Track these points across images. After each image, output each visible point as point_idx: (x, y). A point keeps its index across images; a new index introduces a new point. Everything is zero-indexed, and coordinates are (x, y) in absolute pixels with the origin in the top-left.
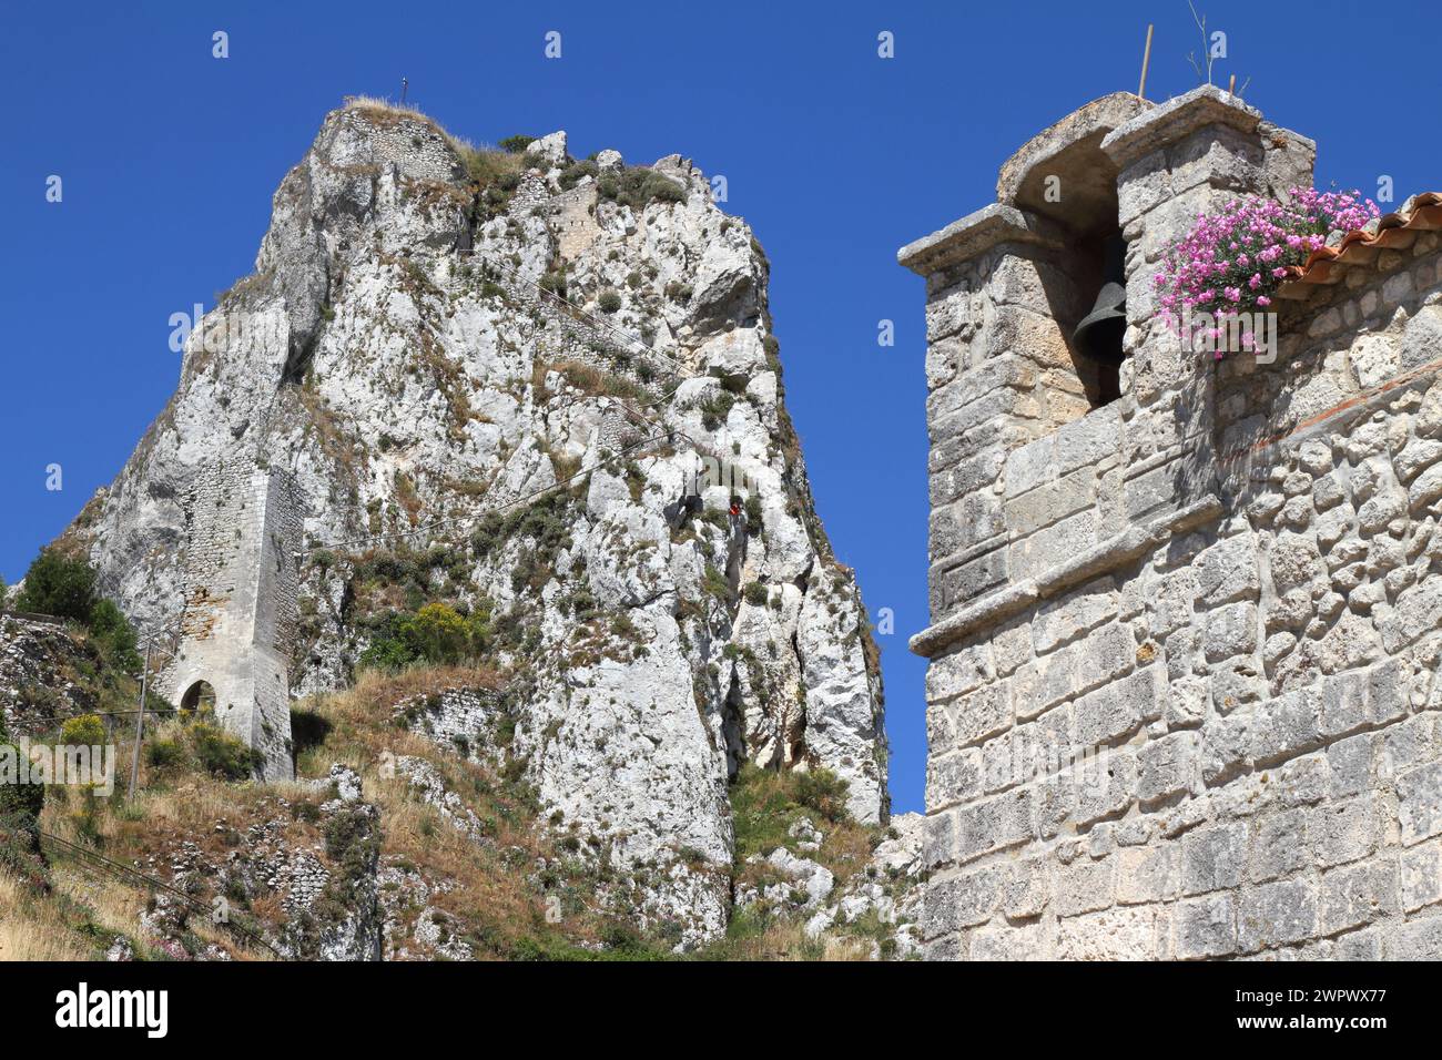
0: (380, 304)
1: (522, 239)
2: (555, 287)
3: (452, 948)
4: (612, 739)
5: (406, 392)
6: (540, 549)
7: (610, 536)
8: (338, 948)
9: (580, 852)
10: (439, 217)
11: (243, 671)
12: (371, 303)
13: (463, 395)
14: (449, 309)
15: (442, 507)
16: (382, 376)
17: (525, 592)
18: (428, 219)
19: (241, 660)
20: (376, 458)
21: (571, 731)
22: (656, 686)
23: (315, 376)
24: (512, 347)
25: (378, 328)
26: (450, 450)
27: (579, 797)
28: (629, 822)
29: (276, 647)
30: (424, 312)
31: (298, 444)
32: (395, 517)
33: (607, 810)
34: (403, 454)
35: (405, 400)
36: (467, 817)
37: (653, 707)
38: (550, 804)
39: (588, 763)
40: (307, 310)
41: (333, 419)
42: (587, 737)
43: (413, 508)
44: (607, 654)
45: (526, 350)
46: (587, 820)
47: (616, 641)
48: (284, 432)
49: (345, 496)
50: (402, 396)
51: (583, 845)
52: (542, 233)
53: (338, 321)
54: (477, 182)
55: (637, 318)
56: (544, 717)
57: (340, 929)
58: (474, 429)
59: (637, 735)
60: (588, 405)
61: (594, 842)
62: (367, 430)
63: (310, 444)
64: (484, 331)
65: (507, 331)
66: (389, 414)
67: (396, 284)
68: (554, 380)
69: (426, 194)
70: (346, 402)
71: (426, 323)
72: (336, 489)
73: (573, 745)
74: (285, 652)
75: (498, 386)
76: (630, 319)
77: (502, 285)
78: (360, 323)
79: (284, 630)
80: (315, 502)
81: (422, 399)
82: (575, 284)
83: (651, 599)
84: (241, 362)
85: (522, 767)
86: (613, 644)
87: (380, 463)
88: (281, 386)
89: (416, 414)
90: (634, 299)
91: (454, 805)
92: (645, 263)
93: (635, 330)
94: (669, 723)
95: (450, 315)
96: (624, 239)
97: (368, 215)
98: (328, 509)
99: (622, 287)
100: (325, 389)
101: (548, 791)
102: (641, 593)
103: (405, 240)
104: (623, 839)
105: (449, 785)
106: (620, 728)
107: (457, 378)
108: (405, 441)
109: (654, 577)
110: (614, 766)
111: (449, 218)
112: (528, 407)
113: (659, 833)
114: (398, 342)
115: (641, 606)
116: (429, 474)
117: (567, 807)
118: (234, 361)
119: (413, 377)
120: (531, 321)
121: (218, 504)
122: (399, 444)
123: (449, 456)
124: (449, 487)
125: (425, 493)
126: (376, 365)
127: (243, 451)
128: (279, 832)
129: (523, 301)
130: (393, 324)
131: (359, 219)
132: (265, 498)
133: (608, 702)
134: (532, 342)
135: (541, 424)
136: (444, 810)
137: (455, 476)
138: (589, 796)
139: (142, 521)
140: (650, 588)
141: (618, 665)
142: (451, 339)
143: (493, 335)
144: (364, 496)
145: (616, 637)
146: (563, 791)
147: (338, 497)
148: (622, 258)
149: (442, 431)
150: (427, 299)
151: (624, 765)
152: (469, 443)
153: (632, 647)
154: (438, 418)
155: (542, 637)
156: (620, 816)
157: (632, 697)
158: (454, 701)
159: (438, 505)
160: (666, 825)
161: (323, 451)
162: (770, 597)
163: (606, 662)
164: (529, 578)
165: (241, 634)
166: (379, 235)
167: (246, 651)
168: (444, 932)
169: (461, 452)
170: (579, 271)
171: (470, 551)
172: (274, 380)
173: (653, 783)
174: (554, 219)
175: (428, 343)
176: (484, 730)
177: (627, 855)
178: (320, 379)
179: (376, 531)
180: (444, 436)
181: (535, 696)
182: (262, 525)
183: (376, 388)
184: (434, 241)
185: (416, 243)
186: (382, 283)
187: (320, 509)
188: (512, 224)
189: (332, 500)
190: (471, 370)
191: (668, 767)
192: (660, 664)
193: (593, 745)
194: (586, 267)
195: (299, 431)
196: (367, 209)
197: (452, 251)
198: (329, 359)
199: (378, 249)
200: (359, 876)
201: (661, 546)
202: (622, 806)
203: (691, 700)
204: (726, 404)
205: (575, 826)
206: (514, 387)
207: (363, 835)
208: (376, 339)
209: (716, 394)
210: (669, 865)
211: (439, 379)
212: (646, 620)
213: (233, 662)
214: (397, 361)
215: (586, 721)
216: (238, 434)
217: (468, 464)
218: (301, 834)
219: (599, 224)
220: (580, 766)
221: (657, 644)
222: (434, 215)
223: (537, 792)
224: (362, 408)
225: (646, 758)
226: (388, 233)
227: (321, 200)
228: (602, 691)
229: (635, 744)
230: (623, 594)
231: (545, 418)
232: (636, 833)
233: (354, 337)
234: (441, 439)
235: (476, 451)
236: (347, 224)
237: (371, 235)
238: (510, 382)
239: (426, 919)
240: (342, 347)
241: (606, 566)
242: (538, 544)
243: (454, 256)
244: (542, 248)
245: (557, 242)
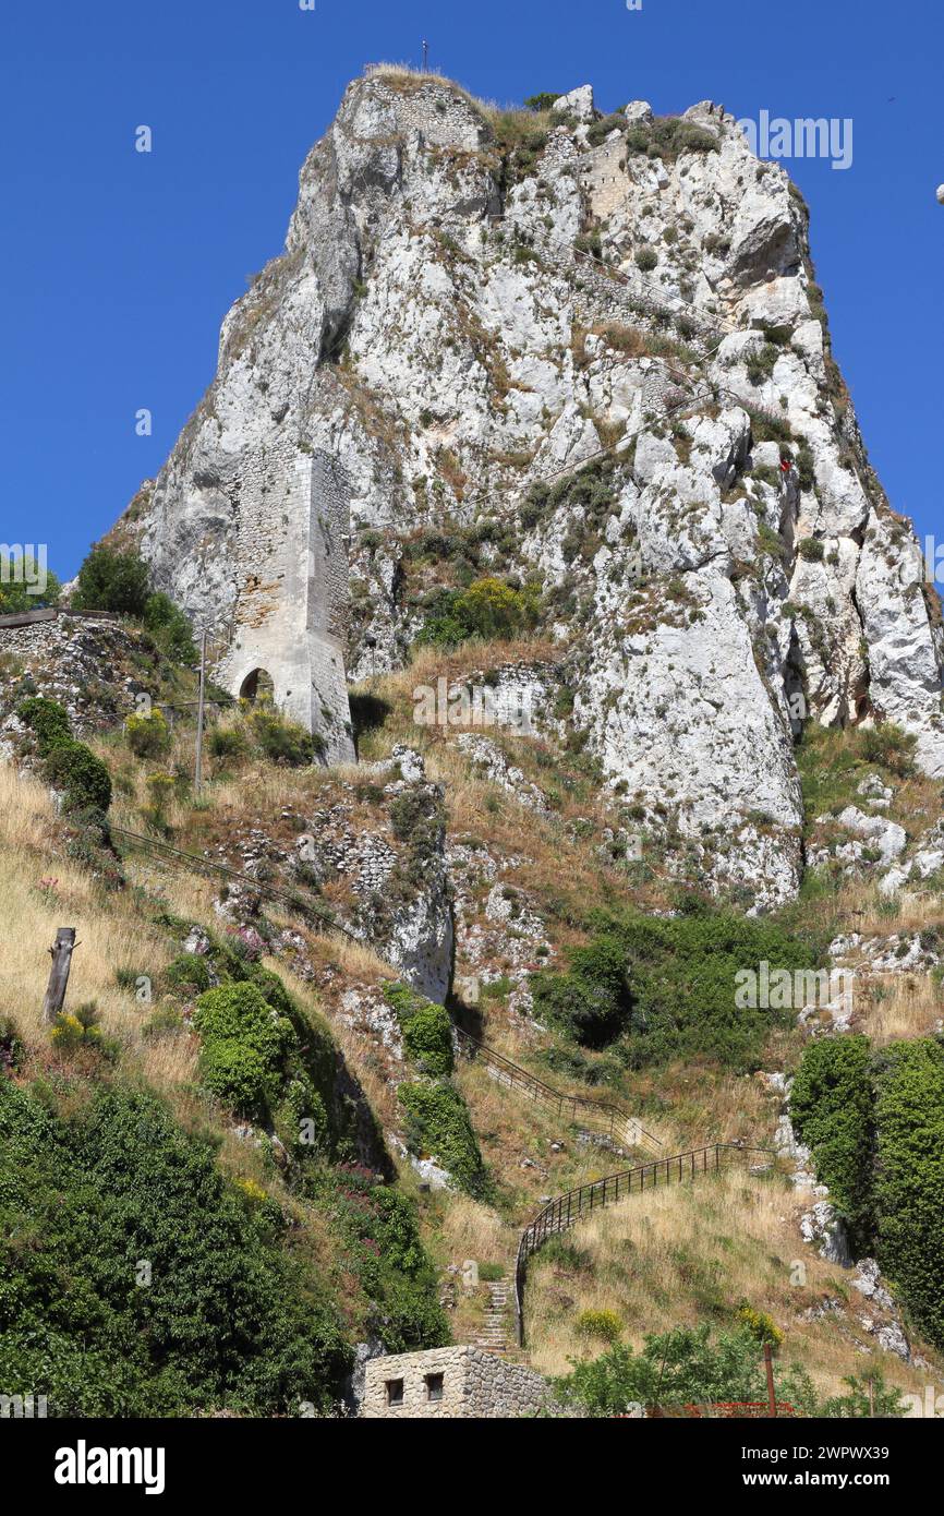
0: (413, 277)
1: (553, 200)
2: (589, 247)
3: (524, 922)
4: (672, 705)
5: (444, 365)
6: (589, 517)
7: (659, 500)
8: (410, 927)
9: (646, 820)
10: (468, 183)
11: (299, 657)
12: (404, 277)
13: (502, 365)
14: (483, 278)
15: (487, 481)
16: (419, 351)
17: (576, 562)
18: (456, 186)
19: (296, 646)
20: (419, 435)
21: (631, 700)
22: (714, 650)
23: (352, 355)
24: (549, 313)
25: (413, 301)
26: (492, 422)
27: (642, 766)
28: (693, 787)
29: (330, 631)
30: (458, 282)
31: (339, 425)
32: (440, 494)
33: (671, 777)
34: (445, 429)
35: (445, 374)
36: (531, 792)
37: (713, 671)
38: (614, 774)
39: (650, 731)
40: (339, 288)
41: (372, 397)
42: (647, 705)
43: (459, 483)
44: (663, 620)
45: (564, 315)
46: (651, 789)
47: (671, 606)
48: (324, 414)
49: (390, 475)
50: (440, 369)
51: (650, 813)
52: (573, 193)
53: (371, 297)
54: (504, 145)
55: (674, 274)
56: (603, 687)
57: (411, 909)
58: (516, 399)
59: (697, 700)
60: (630, 367)
61: (660, 810)
62: (407, 406)
63: (351, 425)
64: (520, 298)
65: (543, 297)
66: (429, 389)
67: (428, 255)
68: (593, 344)
69: (453, 160)
70: (385, 379)
71: (460, 293)
72: (380, 468)
73: (634, 714)
74: (340, 636)
75: (537, 354)
76: (668, 275)
77: (535, 249)
78: (394, 297)
79: (337, 614)
80: (359, 482)
81: (461, 371)
82: (610, 243)
83: (706, 559)
84: (277, 345)
85: (584, 738)
86: (668, 610)
87: (422, 439)
88: (318, 367)
89: (456, 387)
90: (671, 255)
91: (517, 780)
92: (680, 216)
93: (673, 287)
94: (730, 686)
95: (484, 284)
96: (657, 193)
97: (395, 186)
98: (374, 489)
99: (658, 243)
100: (363, 367)
101: (611, 761)
102: (694, 556)
103: (434, 209)
104: (690, 806)
105: (511, 761)
106: (680, 694)
107: (495, 348)
108: (446, 416)
109: (706, 539)
110: (676, 733)
111: (477, 183)
112: (569, 373)
113: (726, 798)
114: (434, 315)
115: (695, 569)
116: (473, 447)
117: (631, 776)
118: (270, 344)
119: (450, 350)
120: (566, 285)
121: (263, 491)
122: (441, 419)
123: (492, 428)
124: (493, 460)
125: (470, 467)
126: (412, 339)
127: (285, 435)
128: (345, 816)
129: (557, 265)
130: (427, 296)
131: (387, 190)
132: (309, 481)
133: (666, 669)
134: (569, 306)
135: (583, 389)
136: (507, 786)
137: (498, 447)
138: (652, 764)
139: (189, 512)
140: (703, 550)
141: (672, 630)
142: (487, 308)
143: (529, 301)
144: (408, 474)
145: (670, 602)
146: (626, 761)
147: (383, 476)
148: (656, 213)
149: (483, 403)
150: (460, 269)
151: (686, 732)
152: (511, 414)
153: (688, 612)
154: (478, 390)
155: (595, 606)
156: (685, 782)
157: (691, 662)
158: (511, 676)
159: (484, 478)
160: (733, 789)
161: (365, 430)
162: (827, 552)
163: (662, 628)
164: (579, 547)
165: (294, 620)
166: (407, 206)
167: (300, 637)
168: (515, 907)
169: (504, 423)
170: (614, 230)
171: (518, 523)
172: (311, 361)
173: (717, 748)
174: (585, 177)
175: (463, 314)
176: (543, 703)
177: (695, 821)
178: (357, 358)
179: (423, 508)
180: (485, 408)
181: (592, 667)
182: (308, 509)
183: (414, 362)
184: (463, 208)
185: (446, 211)
186: (413, 255)
187: (365, 489)
188: (542, 185)
189: (377, 480)
190: (509, 339)
191: (731, 731)
192: (718, 627)
193: (654, 712)
194: (620, 224)
195: (339, 412)
196: (394, 180)
197: (482, 217)
198: (365, 337)
199: (408, 220)
200: (427, 856)
201: (712, 506)
202: (686, 772)
203: (751, 661)
204: (771, 357)
205: (640, 795)
206: (553, 354)
207: (428, 815)
208: (411, 313)
209: (760, 347)
210: (737, 829)
211: (477, 350)
212: (700, 583)
213: (290, 648)
214: (434, 334)
215: (645, 689)
216: (278, 418)
217: (512, 435)
218: (366, 816)
219: (631, 180)
220: (642, 735)
221: (713, 607)
222: (462, 182)
223: (600, 763)
224: (401, 384)
225: (708, 723)
226: (416, 203)
227: (347, 173)
228: (660, 658)
229: (696, 710)
230: (676, 558)
231: (587, 383)
232: (702, 799)
233: (388, 312)
234: (482, 411)
235: (518, 421)
236: (374, 197)
237: (400, 206)
238: (549, 348)
239: (496, 895)
240: (377, 323)
241: (657, 530)
242: (587, 513)
243: (484, 223)
244: (574, 208)
245: (589, 201)
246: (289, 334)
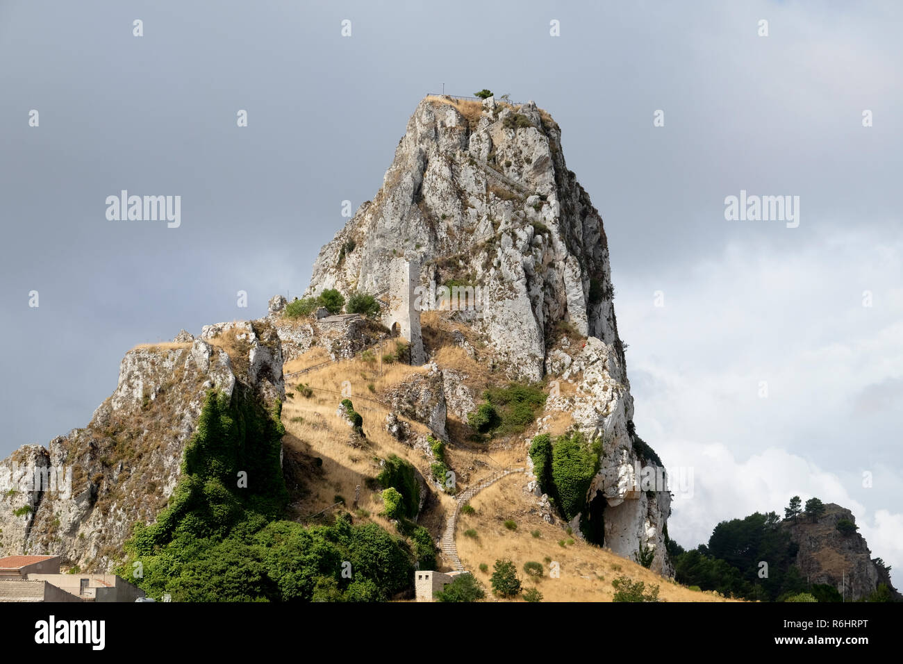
0: (440, 171)
1: (481, 141)
2: (492, 158)
4: (509, 322)
5: (449, 200)
6: (489, 257)
7: (507, 257)
9: (502, 356)
10: (456, 138)
11: (406, 320)
12: (437, 170)
13: (466, 199)
14: (460, 169)
15: (462, 238)
16: (441, 195)
17: (485, 271)
18: (453, 139)
20: (442, 222)
21: (498, 319)
22: (520, 307)
23: (422, 196)
24: (479, 182)
25: (440, 179)
26: (463, 218)
27: (501, 339)
28: (515, 346)
29: (416, 311)
30: (453, 172)
31: (418, 224)
32: (448, 243)
33: (509, 343)
34: (449, 220)
35: (449, 203)
37: (520, 313)
38: (494, 341)
39: (503, 329)
40: (418, 175)
41: (428, 211)
43: (453, 239)
44: (507, 297)
45: (484, 183)
46: (504, 346)
47: (509, 293)
48: (414, 220)
49: (433, 238)
51: (503, 354)
52: (487, 138)
53: (427, 177)
54: (467, 123)
55: (516, 169)
58: (470, 210)
59: (516, 321)
60: (502, 203)
61: (506, 353)
62: (438, 213)
63: (422, 223)
64: (471, 177)
65: (478, 177)
66: (444, 208)
67: (444, 163)
68: (492, 195)
69: (451, 130)
70: (432, 204)
71: (454, 175)
72: (431, 236)
73: (499, 324)
75: (476, 196)
76: (514, 169)
77: (476, 160)
78: (434, 177)
80: (424, 242)
81: (454, 202)
82: (498, 155)
84: (400, 195)
85: (486, 329)
87: (443, 224)
88: (412, 203)
89: (452, 207)
90: (515, 162)
92: (518, 148)
93: (516, 173)
94: (525, 317)
95: (461, 171)
97: (434, 140)
98: (429, 243)
99: (512, 158)
100: (426, 200)
101: (493, 337)
102: (515, 278)
103: (446, 147)
104: (514, 352)
106: (511, 319)
107: (464, 193)
108: (450, 216)
109: (519, 273)
110: (510, 330)
111: (459, 138)
112: (485, 204)
113: (524, 350)
114: (446, 184)
115: (516, 282)
116: (458, 226)
117: (498, 342)
119: (451, 195)
120: (484, 173)
121: (396, 271)
122: (448, 217)
123: (463, 220)
124: (463, 231)
125: (457, 233)
126: (440, 191)
129: (482, 166)
130: (444, 177)
131: (432, 141)
132: (409, 270)
133: (508, 311)
134: (485, 180)
135: (489, 210)
137: (465, 227)
138: (504, 339)
139: (376, 245)
140: (518, 277)
141: (510, 300)
142: (462, 180)
143: (474, 178)
144: (439, 237)
145: (509, 291)
146: (497, 337)
147: (431, 239)
148: (511, 147)
149: (460, 212)
150: (453, 167)
151: (513, 330)
152: (468, 215)
153: (514, 294)
154: (459, 208)
156: (513, 345)
157: (514, 310)
159: (460, 237)
160: (525, 347)
161: (426, 224)
162: (556, 266)
163: (507, 299)
164: (487, 266)
165: (405, 309)
166: (438, 146)
167: (407, 315)
169: (466, 219)
170: (499, 151)
171: (470, 254)
172: (410, 201)
173: (521, 335)
174: (491, 133)
175: (454, 183)
177: (515, 356)
178: (424, 197)
182: (408, 278)
183: (440, 199)
185: (449, 148)
186: (439, 164)
187: (426, 244)
188: (478, 136)
189: (429, 241)
190: (468, 190)
191: (525, 330)
192: (521, 300)
193: (505, 324)
194: (501, 149)
195: (418, 220)
196: (434, 138)
197: (460, 149)
198: (426, 190)
199: (438, 151)
201: (520, 263)
202: (513, 342)
203: (530, 310)
204: (541, 205)
205: (501, 348)
206: (480, 196)
208: (439, 183)
209: (538, 201)
210: (526, 359)
211: (458, 195)
212: (517, 286)
213: (404, 317)
214: (446, 190)
215: (502, 317)
216: (401, 219)
217: (468, 222)
219: (504, 134)
220: (501, 330)
221: (520, 294)
223: (490, 337)
224: (437, 206)
225: (519, 328)
226: (441, 145)
227: (420, 135)
228: (506, 308)
229: (516, 324)
230: (511, 277)
231: (490, 208)
232: (517, 350)
233: (432, 182)
234: (460, 215)
235: (470, 218)
236: (428, 142)
238: (479, 194)
240: (429, 186)
241: (506, 267)
242: (488, 255)
243: (461, 151)
244: (487, 143)
245: (492, 141)
246: (404, 192)
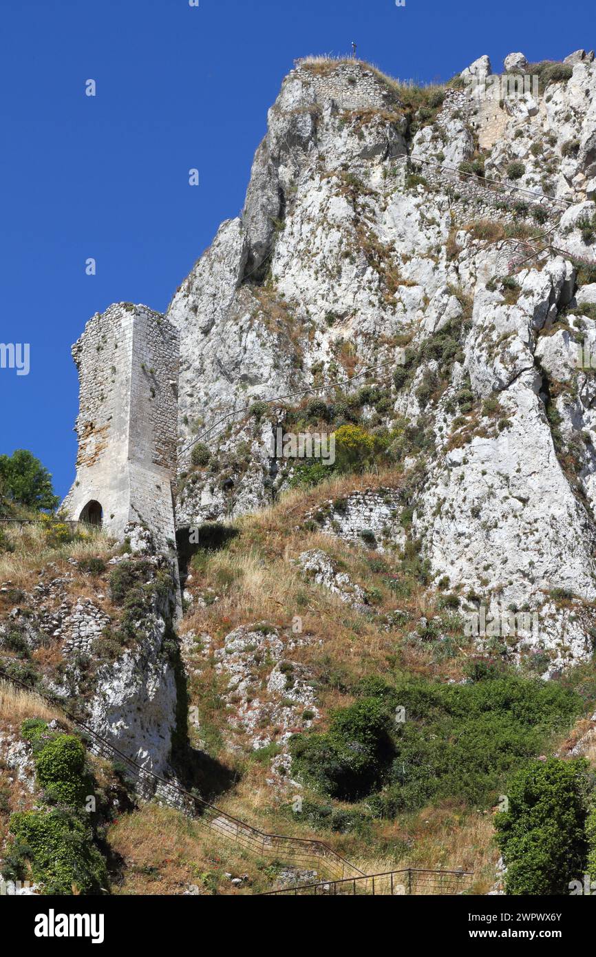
0: (322, 210)
1: (445, 140)
2: (474, 168)
3: (297, 692)
4: (484, 505)
5: (343, 273)
6: (442, 370)
7: (481, 335)
8: (115, 683)
9: (460, 608)
10: (370, 134)
11: (121, 485)
12: (315, 212)
13: (393, 269)
14: (383, 205)
15: (376, 360)
16: (324, 265)
17: (428, 406)
18: (361, 137)
19: (120, 476)
20: (323, 332)
21: (451, 505)
22: (520, 452)
23: (273, 278)
24: (432, 222)
25: (320, 228)
26: (383, 314)
27: (462, 562)
28: (504, 575)
29: (155, 462)
30: (359, 209)
31: (245, 327)
32: (335, 374)
33: (486, 568)
34: (345, 325)
35: (344, 280)
36: (352, 591)
37: (518, 471)
38: (439, 573)
39: (467, 531)
40: (260, 225)
41: (286, 307)
42: (464, 508)
43: (351, 364)
44: (478, 433)
45: (444, 222)
46: (470, 581)
47: (485, 421)
48: (235, 320)
49: (288, 362)
50: (340, 277)
51: (463, 601)
52: (460, 131)
53: (288, 230)
54: (409, 106)
55: (538, 177)
56: (434, 501)
57: (116, 665)
58: (404, 293)
59: (507, 498)
60: (490, 250)
61: (473, 598)
62: (315, 311)
63: (256, 325)
64: (409, 214)
65: (428, 211)
66: (331, 294)
67: (334, 191)
68: (463, 236)
69: (359, 118)
70: (298, 292)
71: (362, 218)
72: (279, 357)
73: (453, 518)
74: (167, 466)
75: (421, 255)
76: (532, 179)
77: (423, 175)
78: (306, 228)
79: (164, 448)
80: (262, 370)
81: (357, 276)
82: (492, 166)
83: (514, 377)
84: (206, 275)
85: (418, 547)
86: (483, 424)
87: (326, 335)
88: (239, 286)
89: (353, 290)
90: (536, 164)
91: (343, 583)
92: (547, 134)
93: (537, 187)
94: (534, 482)
95: (384, 209)
96: (528, 120)
97: (311, 143)
98: (273, 374)
99: (527, 156)
100: (282, 286)
101: (438, 562)
102: (504, 376)
103: (343, 157)
104: (500, 591)
105: (339, 567)
106: (491, 494)
107: (389, 257)
108: (346, 314)
109: (514, 359)
110: (488, 528)
111: (378, 133)
112: (443, 263)
113: (532, 581)
114: (336, 235)
115: (505, 388)
116: (365, 335)
117: (452, 573)
118: (201, 275)
119: (347, 260)
120: (446, 198)
121: (98, 349)
122: (341, 317)
123: (382, 319)
124: (383, 343)
125: (363, 352)
126: (318, 258)
127: (210, 344)
128: (63, 587)
129: (440, 184)
130: (331, 222)
131: (305, 149)
132: (131, 335)
133: (480, 474)
134: (447, 214)
135: (454, 275)
136: (333, 588)
137: (388, 333)
138: (470, 559)
140: (510, 369)
141: (485, 440)
142: (385, 227)
143: (416, 215)
144: (308, 361)
145: (485, 419)
146: (449, 560)
147: (281, 363)
148: (526, 134)
149: (375, 299)
150: (361, 200)
151: (496, 526)
152: (400, 305)
153: (498, 423)
154: (371, 289)
155: (435, 436)
156: (497, 572)
157: (500, 465)
158: (358, 503)
159: (373, 359)
160: (538, 572)
161: (267, 328)
163: (477, 440)
164: (431, 393)
165: (119, 454)
166: (321, 158)
167: (123, 467)
168: (290, 679)
169: (393, 314)
170: (494, 155)
171: (393, 387)
172: (232, 283)
173: (523, 537)
174: (473, 119)
175: (361, 233)
176: (389, 523)
177: (505, 604)
178: (277, 279)
179: (318, 386)
180: (377, 303)
181: (427, 485)
182: (131, 358)
183: (319, 275)
184: (367, 154)
185: (352, 158)
186: (323, 193)
187: (266, 375)
188: (436, 130)
189: (276, 366)
190: (401, 248)
191: (536, 521)
192: (522, 432)
193: (469, 513)
194: (499, 150)
195: (247, 316)
196: (309, 139)
197: (384, 159)
198: (283, 261)
199: (321, 169)
200: (140, 617)
201: (520, 333)
202: (498, 562)
203: (553, 458)
205: (458, 588)
206: (432, 253)
208: (319, 237)
209: (592, 213)
210: (540, 606)
211: (370, 258)
212: (510, 399)
213: (115, 478)
214: (336, 250)
215: (462, 494)
216: (206, 332)
217: (400, 323)
218: (84, 585)
219: (509, 114)
220: (460, 535)
221: (518, 416)
222: (366, 133)
223: (428, 566)
224: (310, 294)
225: (515, 516)
226: (329, 155)
227: (274, 141)
228: (474, 466)
229: (505, 506)
230: (493, 381)
231: (457, 269)
232: (511, 584)
233: (301, 240)
234: (374, 306)
235: (405, 311)
236: (296, 156)
237: (315, 158)
238: (430, 249)
239: (276, 671)
240: (291, 250)
241: (479, 362)
242: (440, 366)
243: (386, 163)
244: (461, 142)
245: (477, 137)
246: (215, 264)
